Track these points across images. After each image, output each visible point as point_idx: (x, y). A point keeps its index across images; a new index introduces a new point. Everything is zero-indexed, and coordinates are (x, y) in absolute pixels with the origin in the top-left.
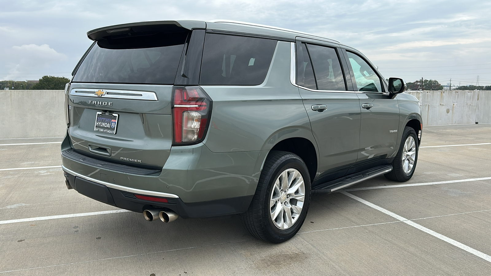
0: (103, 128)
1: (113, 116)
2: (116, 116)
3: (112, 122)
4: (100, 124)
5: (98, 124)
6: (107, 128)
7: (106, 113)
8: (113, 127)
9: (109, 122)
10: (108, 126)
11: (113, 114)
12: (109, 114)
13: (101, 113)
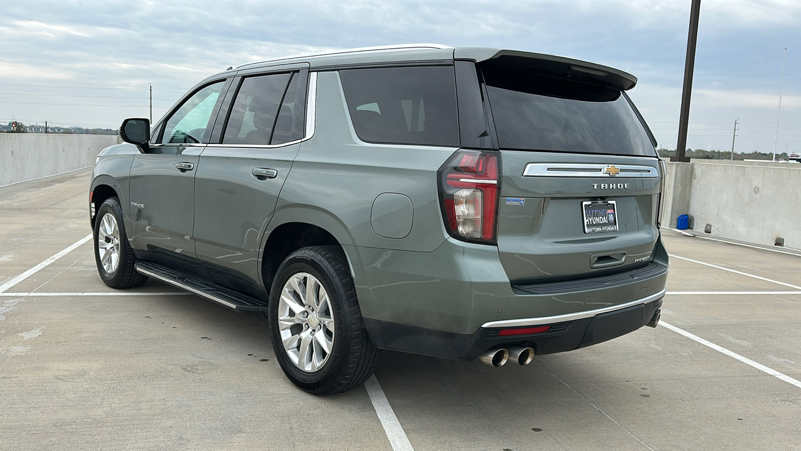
0: (598, 225)
1: (609, 204)
2: (614, 204)
3: (609, 214)
4: (591, 220)
5: (588, 221)
6: (604, 224)
7: (598, 202)
8: (611, 221)
9: (605, 215)
10: (605, 220)
11: (609, 202)
12: (603, 202)
13: (590, 203)
